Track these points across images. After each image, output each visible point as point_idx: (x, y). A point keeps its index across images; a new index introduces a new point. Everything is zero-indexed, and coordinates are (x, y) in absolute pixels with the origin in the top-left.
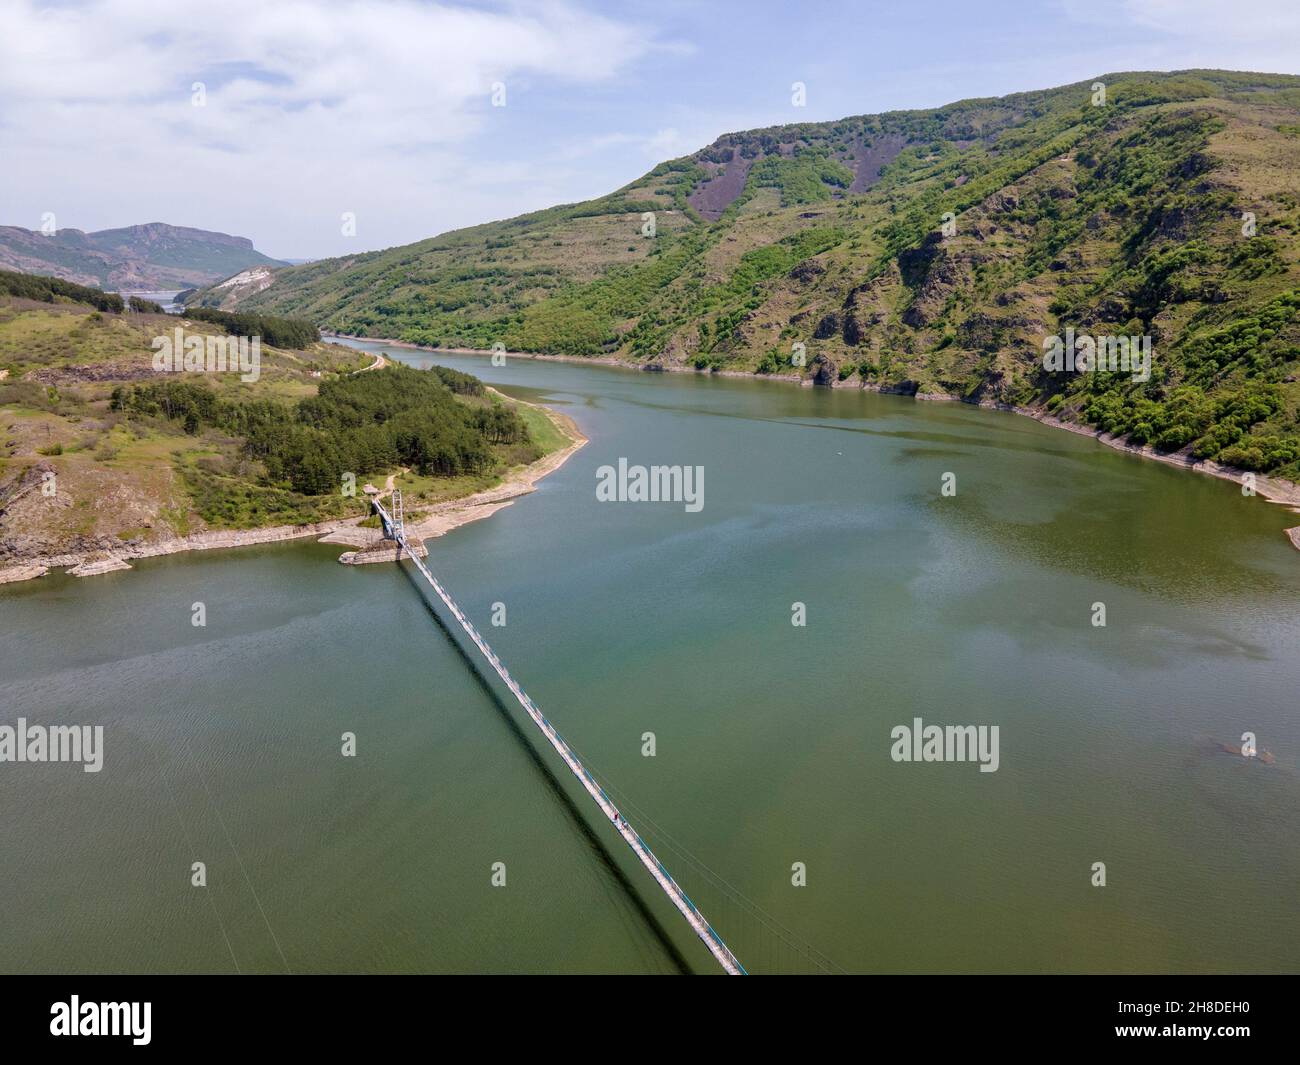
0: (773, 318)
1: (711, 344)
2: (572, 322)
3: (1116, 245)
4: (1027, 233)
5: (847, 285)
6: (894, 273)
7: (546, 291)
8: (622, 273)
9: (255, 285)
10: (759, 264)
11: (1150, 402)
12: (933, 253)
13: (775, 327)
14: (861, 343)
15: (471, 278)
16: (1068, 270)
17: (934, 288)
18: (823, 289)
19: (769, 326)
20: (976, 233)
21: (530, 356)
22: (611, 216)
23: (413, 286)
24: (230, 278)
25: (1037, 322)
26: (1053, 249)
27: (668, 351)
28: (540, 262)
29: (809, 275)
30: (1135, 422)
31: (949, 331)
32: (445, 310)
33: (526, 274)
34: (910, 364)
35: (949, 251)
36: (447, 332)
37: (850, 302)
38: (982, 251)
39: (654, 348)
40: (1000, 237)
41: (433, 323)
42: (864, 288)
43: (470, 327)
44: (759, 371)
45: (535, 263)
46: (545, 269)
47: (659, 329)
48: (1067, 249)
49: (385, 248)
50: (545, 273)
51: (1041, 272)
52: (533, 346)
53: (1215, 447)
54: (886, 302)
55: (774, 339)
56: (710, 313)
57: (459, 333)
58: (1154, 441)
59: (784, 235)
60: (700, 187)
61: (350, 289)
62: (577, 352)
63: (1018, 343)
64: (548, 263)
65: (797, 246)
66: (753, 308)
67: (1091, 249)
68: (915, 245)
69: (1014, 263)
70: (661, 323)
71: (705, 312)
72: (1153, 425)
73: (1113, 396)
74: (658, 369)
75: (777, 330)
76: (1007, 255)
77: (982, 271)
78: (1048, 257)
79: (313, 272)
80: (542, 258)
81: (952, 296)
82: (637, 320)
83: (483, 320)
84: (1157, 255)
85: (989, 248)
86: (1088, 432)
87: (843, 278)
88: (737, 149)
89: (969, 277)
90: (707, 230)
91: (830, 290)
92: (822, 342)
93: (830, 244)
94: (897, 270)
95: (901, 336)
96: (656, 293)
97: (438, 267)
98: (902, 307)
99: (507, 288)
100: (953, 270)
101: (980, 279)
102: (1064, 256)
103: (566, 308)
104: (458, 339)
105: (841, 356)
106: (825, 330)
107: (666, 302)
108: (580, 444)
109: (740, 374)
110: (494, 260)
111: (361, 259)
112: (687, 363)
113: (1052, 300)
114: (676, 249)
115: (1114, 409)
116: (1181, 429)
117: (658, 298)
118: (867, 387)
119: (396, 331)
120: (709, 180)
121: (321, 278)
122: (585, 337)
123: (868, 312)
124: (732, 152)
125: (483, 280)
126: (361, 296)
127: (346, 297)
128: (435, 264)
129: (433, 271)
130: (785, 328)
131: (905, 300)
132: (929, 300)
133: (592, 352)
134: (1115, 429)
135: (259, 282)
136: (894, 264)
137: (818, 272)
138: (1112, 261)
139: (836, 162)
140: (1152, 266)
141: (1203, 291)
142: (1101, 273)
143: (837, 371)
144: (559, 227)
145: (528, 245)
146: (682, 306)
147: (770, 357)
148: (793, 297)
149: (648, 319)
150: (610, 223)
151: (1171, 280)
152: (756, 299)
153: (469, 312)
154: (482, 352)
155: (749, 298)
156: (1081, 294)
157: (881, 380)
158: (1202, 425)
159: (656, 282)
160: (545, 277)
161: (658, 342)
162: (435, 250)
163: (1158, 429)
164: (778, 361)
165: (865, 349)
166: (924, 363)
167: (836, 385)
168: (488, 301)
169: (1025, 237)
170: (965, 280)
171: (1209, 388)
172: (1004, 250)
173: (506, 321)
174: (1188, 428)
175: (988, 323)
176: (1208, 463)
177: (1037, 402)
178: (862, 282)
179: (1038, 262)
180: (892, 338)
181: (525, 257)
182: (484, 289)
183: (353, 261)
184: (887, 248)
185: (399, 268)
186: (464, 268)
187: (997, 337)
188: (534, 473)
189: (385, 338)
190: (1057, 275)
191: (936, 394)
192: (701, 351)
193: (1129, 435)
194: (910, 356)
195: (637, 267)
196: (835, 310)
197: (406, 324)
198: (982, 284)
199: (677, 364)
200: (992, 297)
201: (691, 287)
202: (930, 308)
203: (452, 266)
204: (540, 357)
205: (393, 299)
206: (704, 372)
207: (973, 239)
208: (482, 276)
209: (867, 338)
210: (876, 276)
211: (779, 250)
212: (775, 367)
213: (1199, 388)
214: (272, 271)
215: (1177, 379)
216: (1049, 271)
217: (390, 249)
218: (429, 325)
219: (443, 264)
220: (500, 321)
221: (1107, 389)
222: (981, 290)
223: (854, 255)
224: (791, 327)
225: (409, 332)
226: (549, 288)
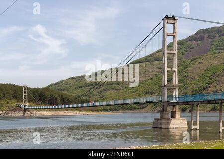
7: (116, 91)
15: (84, 87)
22: (147, 62)
33: (108, 85)
44: (211, 110)
46: (116, 83)
60: (188, 51)
66: (209, 84)
88: (206, 35)
90: (190, 60)
99: (100, 90)
120: (193, 48)
124: (203, 36)
125: (89, 88)
129: (68, 86)
150: (147, 65)
155: (208, 81)
160: (116, 86)
208: (89, 86)
226: (118, 90)
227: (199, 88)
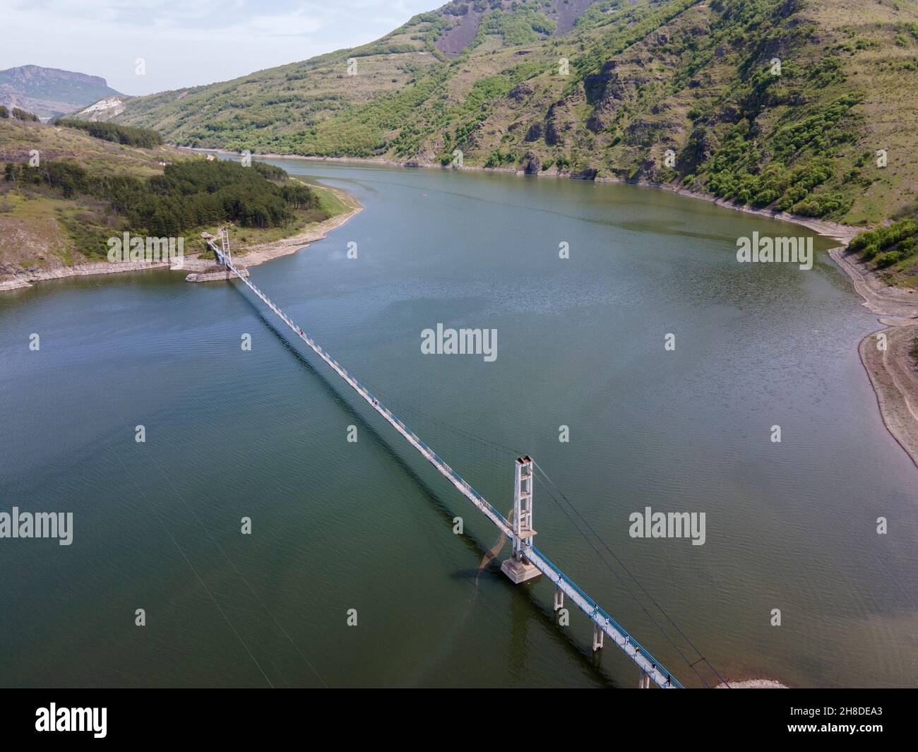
0: (497, 127)
1: (452, 147)
2: (352, 133)
3: (734, 68)
4: (674, 61)
5: (548, 102)
6: (581, 92)
7: (332, 112)
8: (388, 97)
9: (110, 111)
10: (486, 87)
11: (750, 176)
12: (609, 77)
13: (498, 134)
14: (558, 144)
15: (276, 103)
16: (702, 87)
17: (609, 103)
18: (532, 105)
19: (493, 133)
20: (639, 62)
21: (321, 158)
22: (379, 56)
23: (232, 109)
24: (90, 106)
25: (679, 125)
26: (692, 72)
27: (422, 153)
28: (327, 90)
29: (522, 95)
30: (740, 189)
31: (619, 134)
32: (257, 127)
33: (316, 100)
34: (591, 157)
35: (620, 75)
36: (260, 143)
37: (550, 113)
38: (643, 75)
39: (411, 150)
40: (655, 65)
41: (249, 136)
42: (560, 103)
43: (277, 139)
44: (486, 166)
45: (323, 92)
46: (331, 96)
47: (415, 137)
48: (701, 72)
49: (211, 83)
50: (331, 99)
51: (683, 89)
52: (323, 151)
53: (790, 203)
54: (575, 114)
55: (497, 141)
56: (451, 125)
57: (269, 143)
58: (751, 201)
59: (505, 67)
60: (444, 34)
61: (185, 113)
62: (356, 155)
63: (665, 140)
64: (333, 91)
65: (514, 76)
66: (482, 120)
67: (718, 72)
68: (596, 72)
69: (665, 84)
70: (416, 133)
71: (448, 124)
72: (751, 191)
73: (727, 173)
74: (415, 166)
75: (499, 136)
76: (660, 78)
77: (642, 89)
78: (690, 79)
79: (156, 101)
80: (327, 88)
81: (621, 108)
82: (399, 131)
83: (286, 134)
84: (761, 72)
85: (649, 73)
86: (709, 198)
87: (546, 97)
89: (633, 94)
90: (449, 64)
91: (536, 106)
92: (531, 144)
93: (537, 72)
94: (583, 90)
95: (585, 138)
96: (413, 111)
97: (251, 95)
98: (586, 117)
99: (303, 110)
100: (622, 89)
101: (641, 96)
102: (699, 76)
103: (347, 123)
104: (268, 148)
105: (543, 153)
106: (532, 135)
107: (420, 117)
108: (358, 211)
109: (473, 168)
110: (293, 89)
111: (192, 91)
112: (435, 161)
113: (690, 109)
114: (426, 79)
115: (727, 182)
116: (768, 192)
117: (414, 115)
118: (562, 175)
119: (222, 143)
120: (450, 29)
121: (162, 105)
122: (361, 143)
123: (563, 121)
124: (467, 6)
125: (285, 104)
126: (194, 117)
127: (182, 119)
128: (249, 93)
129: (248, 98)
130: (505, 134)
131: (588, 112)
132: (605, 111)
133: (367, 155)
134: (726, 195)
135: (114, 109)
136: (581, 86)
137: (528, 93)
138: (731, 80)
139: (543, 15)
140: (758, 81)
141: (789, 98)
142: (724, 89)
143: (541, 164)
144: (340, 64)
145: (317, 77)
146: (431, 120)
147: (494, 155)
148: (510, 112)
149: (407, 130)
150: (378, 61)
151: (769, 90)
152: (484, 113)
153: (275, 128)
154: (286, 157)
155: (480, 113)
156: (710, 104)
157: (572, 170)
158: (782, 188)
159: (413, 103)
160: (331, 101)
161: (414, 146)
162: (248, 82)
163: (754, 193)
164: (500, 158)
165: (560, 148)
166: (601, 156)
167: (540, 173)
168: (289, 120)
169: (673, 65)
170: (630, 96)
171: (788, 164)
172: (658, 74)
173: (303, 134)
174: (773, 191)
175: (645, 126)
176: (785, 214)
177: (676, 181)
178: (558, 100)
179: (680, 82)
180: (579, 139)
181: (316, 87)
182: (286, 111)
183: (186, 93)
184: (576, 75)
185: (221, 96)
186: (271, 95)
187: (651, 136)
188: (324, 227)
189: (214, 148)
190: (693, 91)
191: (608, 178)
192: (445, 152)
193: (736, 198)
194: (591, 152)
195: (398, 92)
196: (539, 120)
197: (229, 138)
198: (642, 100)
199: (429, 161)
200: (648, 108)
201: (438, 106)
202: (606, 117)
203: (261, 94)
204: (329, 159)
205: (218, 119)
206: (447, 167)
207: (637, 66)
208: (284, 101)
209: (562, 140)
210: (568, 94)
211: (501, 79)
212: (498, 163)
213: (783, 164)
214: (123, 100)
215: (768, 159)
216: (688, 88)
217: (214, 84)
218: (247, 138)
219: (255, 93)
220: (299, 134)
221: (723, 168)
222: (641, 104)
223: (553, 80)
224: (509, 134)
225: (232, 143)
226: (334, 110)
227: (467, 125)
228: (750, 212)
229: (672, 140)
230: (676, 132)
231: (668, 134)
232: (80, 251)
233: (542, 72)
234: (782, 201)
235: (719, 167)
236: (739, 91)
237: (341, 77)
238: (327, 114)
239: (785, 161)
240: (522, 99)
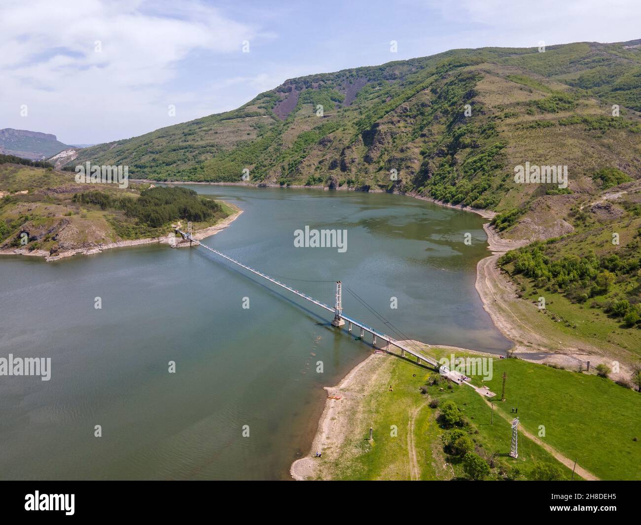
0: (312, 162)
1: (286, 174)
2: (226, 167)
3: (444, 126)
4: (412, 122)
5: (341, 147)
6: (360, 140)
7: (212, 154)
8: (246, 145)
9: (69, 158)
10: (305, 139)
11: (452, 187)
12: (376, 131)
13: (312, 166)
14: (348, 171)
15: (178, 150)
16: (427, 137)
17: (376, 146)
18: (332, 148)
19: (310, 165)
20: (392, 123)
21: (208, 183)
22: (239, 119)
23: (150, 155)
24: (56, 155)
25: (415, 159)
26: (421, 128)
27: (268, 178)
28: (208, 141)
29: (326, 143)
30: (446, 194)
31: (382, 164)
32: (167, 165)
33: (202, 147)
34: (366, 178)
35: (382, 131)
36: (169, 175)
37: (343, 154)
38: (395, 130)
39: (262, 177)
40: (402, 124)
41: (162, 171)
42: (348, 147)
43: (179, 172)
44: (306, 185)
45: (206, 142)
46: (211, 144)
47: (264, 169)
48: (426, 128)
49: (131, 138)
50: (211, 146)
51: (417, 138)
52: (209, 179)
53: (470, 201)
54: (357, 153)
55: (312, 171)
56: (286, 161)
57: (175, 175)
58: (451, 201)
59: (315, 126)
60: (278, 105)
61: (120, 157)
62: (229, 181)
63: (408, 167)
64: (211, 141)
65: (321, 131)
66: (304, 158)
67: (435, 128)
68: (368, 129)
69: (407, 135)
70: (265, 166)
71: (283, 161)
72: (452, 195)
73: (440, 186)
74: (265, 186)
75: (313, 167)
76: (405, 131)
77: (395, 138)
78: (420, 132)
79: (98, 150)
80: (209, 140)
81: (383, 149)
82: (254, 165)
83: (185, 169)
84: (456, 129)
85: (398, 129)
86: (431, 200)
87: (340, 144)
88: (293, 86)
89: (389, 141)
90: (283, 124)
91: (335, 149)
92: (332, 171)
93: (335, 129)
94: (362, 139)
95: (363, 167)
96: (262, 153)
97: (162, 145)
98: (364, 155)
99: (194, 154)
100: (383, 138)
101: (394, 142)
102: (425, 131)
103: (222, 161)
104: (175, 178)
105: (339, 177)
106: (333, 166)
107: (266, 157)
108: (241, 212)
109: (299, 186)
110: (188, 141)
111: (120, 143)
112: (276, 183)
113: (421, 149)
114: (269, 133)
115: (440, 190)
116: (460, 195)
117: (263, 155)
118: (350, 189)
119: (146, 175)
120: (281, 101)
121: (102, 153)
122: (232, 174)
123: (350, 157)
124: (291, 88)
125: (183, 151)
126: (126, 160)
127: (119, 161)
128: (161, 144)
129: (160, 147)
130: (316, 166)
131: (364, 152)
132: (374, 151)
133: (235, 180)
134: (440, 198)
135: (71, 156)
136: (360, 137)
137: (330, 141)
138: (443, 133)
139: (337, 91)
140: (455, 134)
141: (471, 144)
142: (439, 138)
143: (338, 183)
144: (216, 125)
145: (202, 133)
146: (273, 158)
147: (311, 178)
148: (320, 153)
149: (259, 165)
150: (238, 122)
151: (461, 140)
152: (304, 154)
153: (178, 165)
154: (186, 183)
155: (302, 154)
156: (432, 146)
157: (356, 186)
158: (467, 193)
159: (262, 149)
160: (211, 148)
161: (264, 174)
162: (159, 137)
163: (453, 196)
164: (314, 180)
165: (349, 173)
166: (372, 177)
167: (338, 188)
168: (186, 160)
169: (412, 124)
170: (388, 142)
171: (470, 180)
172: (403, 129)
173: (196, 169)
174: (462, 195)
175: (396, 160)
176: (468, 207)
177: (414, 190)
178: (347, 145)
179: (416, 134)
180: (360, 168)
181: (201, 139)
182: (184, 155)
183: (116, 144)
184: (357, 130)
185: (143, 146)
186: (174, 145)
187: (400, 165)
188: (227, 221)
189: (140, 179)
190: (423, 139)
191: (377, 190)
192: (282, 177)
193: (444, 199)
194: (367, 175)
195: (252, 142)
196: (337, 158)
197: (150, 172)
198: (395, 144)
199: (272, 183)
200: (398, 149)
201: (277, 150)
202: (375, 155)
203: (168, 145)
204: (212, 183)
205: (143, 161)
206: (283, 186)
207: (391, 125)
208: (183, 149)
209: (349, 168)
210: (353, 142)
211: (313, 133)
212: (313, 183)
213: (468, 180)
214: (76, 151)
215: (461, 178)
216: (420, 137)
217: (133, 138)
218: (160, 172)
219: (164, 144)
220: (193, 169)
221: (438, 183)
222: (394, 146)
223: (344, 133)
224: (319, 166)
225: (152, 176)
226: (213, 153)
227: (294, 161)
228: (451, 207)
229: (412, 167)
230: (414, 162)
231: (409, 164)
232: (119, 235)
233: (337, 129)
234: (467, 200)
235: (436, 182)
236: (446, 140)
237: (217, 133)
238: (209, 156)
239: (469, 179)
240: (326, 145)
